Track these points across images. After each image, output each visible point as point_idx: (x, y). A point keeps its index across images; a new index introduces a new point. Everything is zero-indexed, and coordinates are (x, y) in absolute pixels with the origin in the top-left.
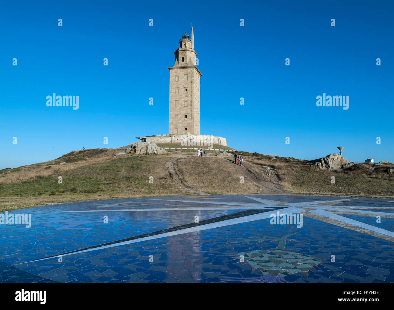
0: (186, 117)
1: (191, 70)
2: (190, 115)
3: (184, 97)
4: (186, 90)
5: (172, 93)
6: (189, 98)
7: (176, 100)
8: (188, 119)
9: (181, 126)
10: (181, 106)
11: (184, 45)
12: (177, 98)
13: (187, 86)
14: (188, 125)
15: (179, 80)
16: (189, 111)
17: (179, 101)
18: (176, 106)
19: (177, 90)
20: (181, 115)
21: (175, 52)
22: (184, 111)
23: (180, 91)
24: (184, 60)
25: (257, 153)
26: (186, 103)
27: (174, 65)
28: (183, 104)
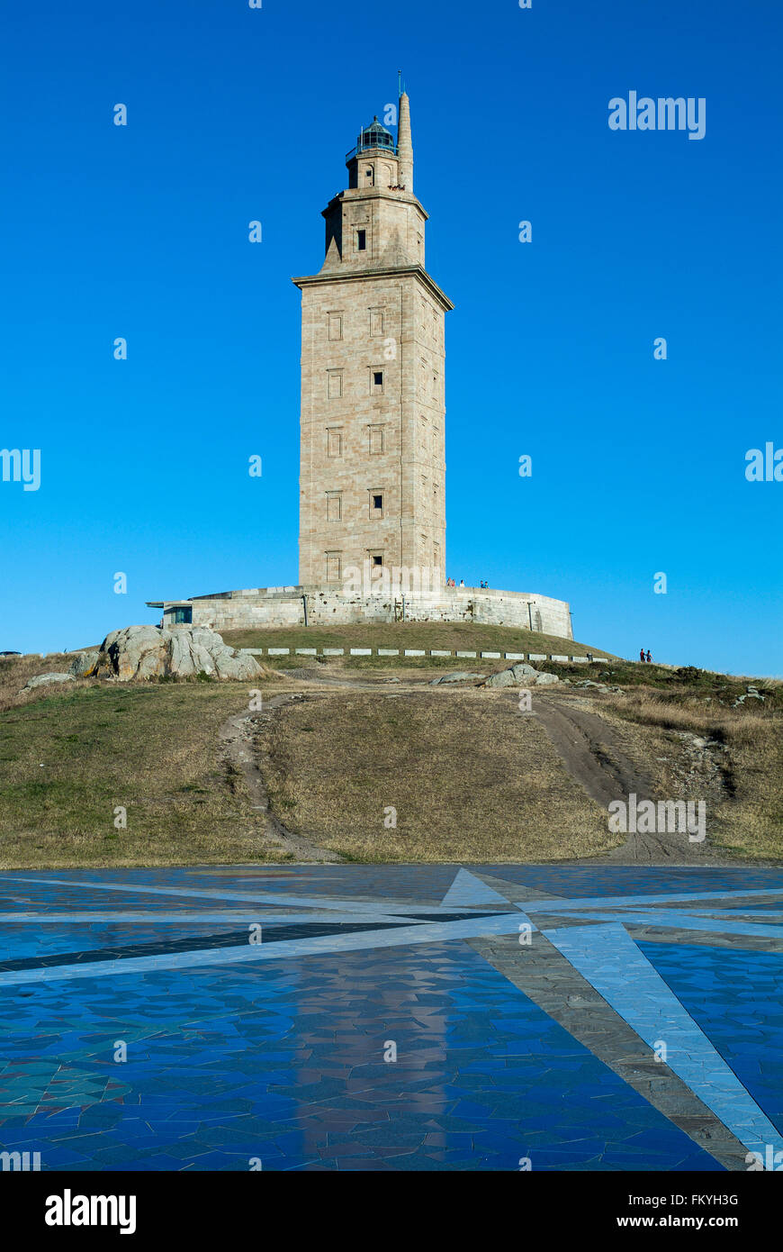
0: (378, 502)
1: (397, 286)
2: (394, 492)
3: (366, 412)
4: (378, 379)
5: (313, 395)
6: (388, 417)
7: (331, 424)
8: (387, 515)
9: (355, 546)
10: (351, 455)
11: (369, 174)
12: (334, 419)
13: (382, 362)
14: (386, 540)
15: (345, 332)
16: (390, 475)
17: (344, 432)
18: (332, 453)
19: (333, 381)
20: (355, 494)
21: (327, 206)
22: (370, 476)
23: (351, 384)
24: (368, 242)
25: (698, 672)
26: (376, 439)
27: (320, 268)
28: (365, 442)
